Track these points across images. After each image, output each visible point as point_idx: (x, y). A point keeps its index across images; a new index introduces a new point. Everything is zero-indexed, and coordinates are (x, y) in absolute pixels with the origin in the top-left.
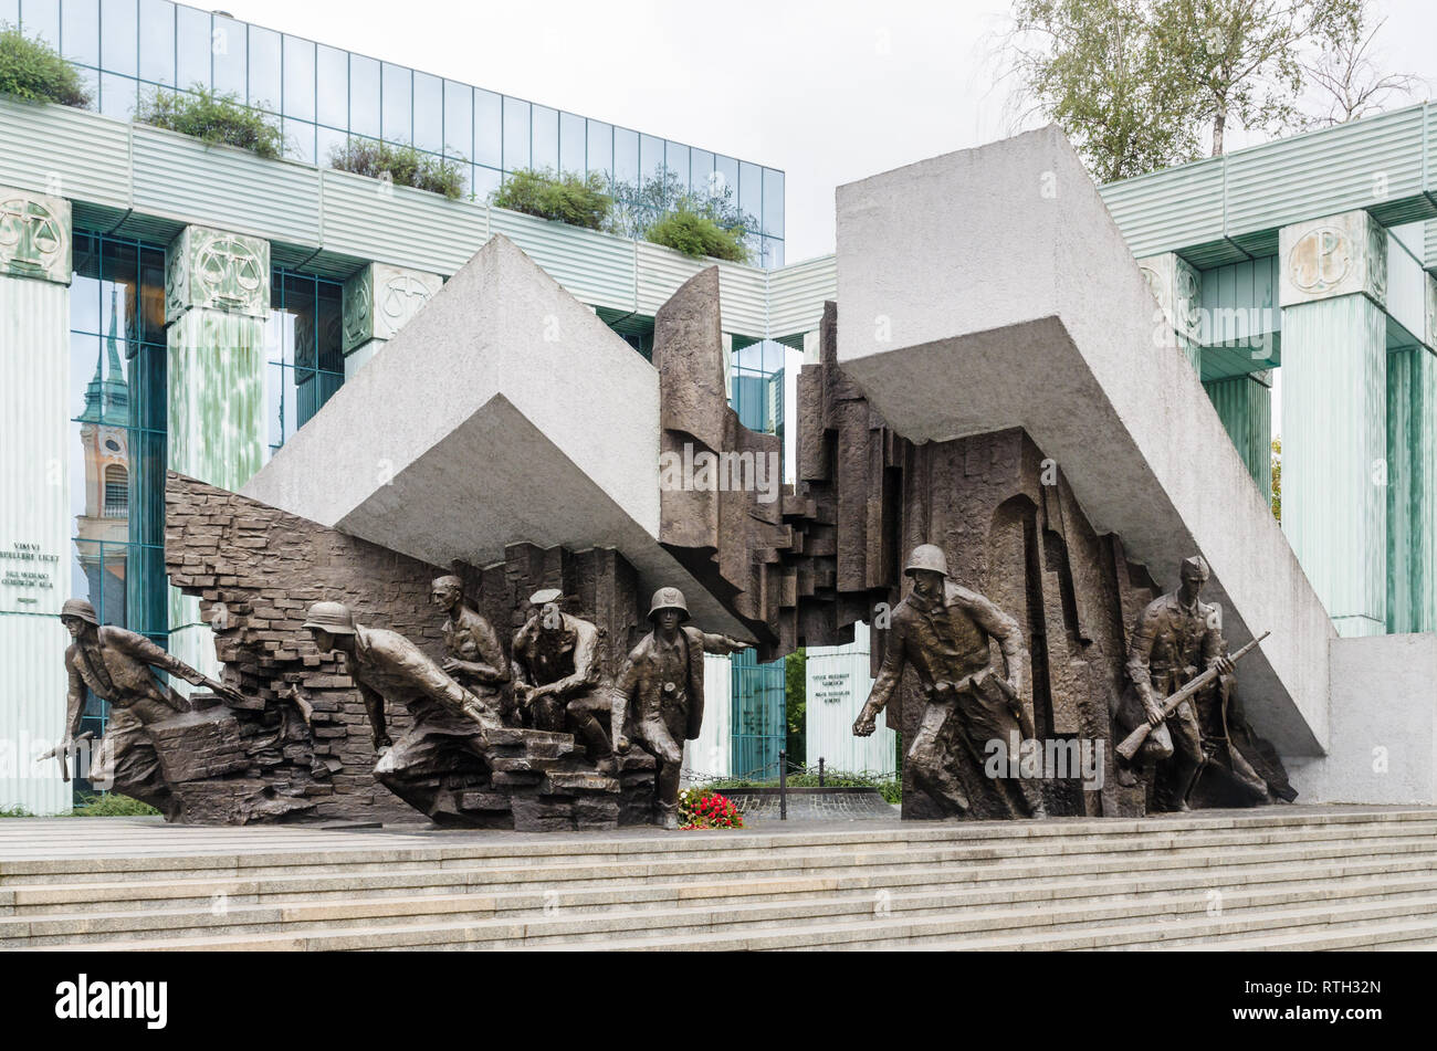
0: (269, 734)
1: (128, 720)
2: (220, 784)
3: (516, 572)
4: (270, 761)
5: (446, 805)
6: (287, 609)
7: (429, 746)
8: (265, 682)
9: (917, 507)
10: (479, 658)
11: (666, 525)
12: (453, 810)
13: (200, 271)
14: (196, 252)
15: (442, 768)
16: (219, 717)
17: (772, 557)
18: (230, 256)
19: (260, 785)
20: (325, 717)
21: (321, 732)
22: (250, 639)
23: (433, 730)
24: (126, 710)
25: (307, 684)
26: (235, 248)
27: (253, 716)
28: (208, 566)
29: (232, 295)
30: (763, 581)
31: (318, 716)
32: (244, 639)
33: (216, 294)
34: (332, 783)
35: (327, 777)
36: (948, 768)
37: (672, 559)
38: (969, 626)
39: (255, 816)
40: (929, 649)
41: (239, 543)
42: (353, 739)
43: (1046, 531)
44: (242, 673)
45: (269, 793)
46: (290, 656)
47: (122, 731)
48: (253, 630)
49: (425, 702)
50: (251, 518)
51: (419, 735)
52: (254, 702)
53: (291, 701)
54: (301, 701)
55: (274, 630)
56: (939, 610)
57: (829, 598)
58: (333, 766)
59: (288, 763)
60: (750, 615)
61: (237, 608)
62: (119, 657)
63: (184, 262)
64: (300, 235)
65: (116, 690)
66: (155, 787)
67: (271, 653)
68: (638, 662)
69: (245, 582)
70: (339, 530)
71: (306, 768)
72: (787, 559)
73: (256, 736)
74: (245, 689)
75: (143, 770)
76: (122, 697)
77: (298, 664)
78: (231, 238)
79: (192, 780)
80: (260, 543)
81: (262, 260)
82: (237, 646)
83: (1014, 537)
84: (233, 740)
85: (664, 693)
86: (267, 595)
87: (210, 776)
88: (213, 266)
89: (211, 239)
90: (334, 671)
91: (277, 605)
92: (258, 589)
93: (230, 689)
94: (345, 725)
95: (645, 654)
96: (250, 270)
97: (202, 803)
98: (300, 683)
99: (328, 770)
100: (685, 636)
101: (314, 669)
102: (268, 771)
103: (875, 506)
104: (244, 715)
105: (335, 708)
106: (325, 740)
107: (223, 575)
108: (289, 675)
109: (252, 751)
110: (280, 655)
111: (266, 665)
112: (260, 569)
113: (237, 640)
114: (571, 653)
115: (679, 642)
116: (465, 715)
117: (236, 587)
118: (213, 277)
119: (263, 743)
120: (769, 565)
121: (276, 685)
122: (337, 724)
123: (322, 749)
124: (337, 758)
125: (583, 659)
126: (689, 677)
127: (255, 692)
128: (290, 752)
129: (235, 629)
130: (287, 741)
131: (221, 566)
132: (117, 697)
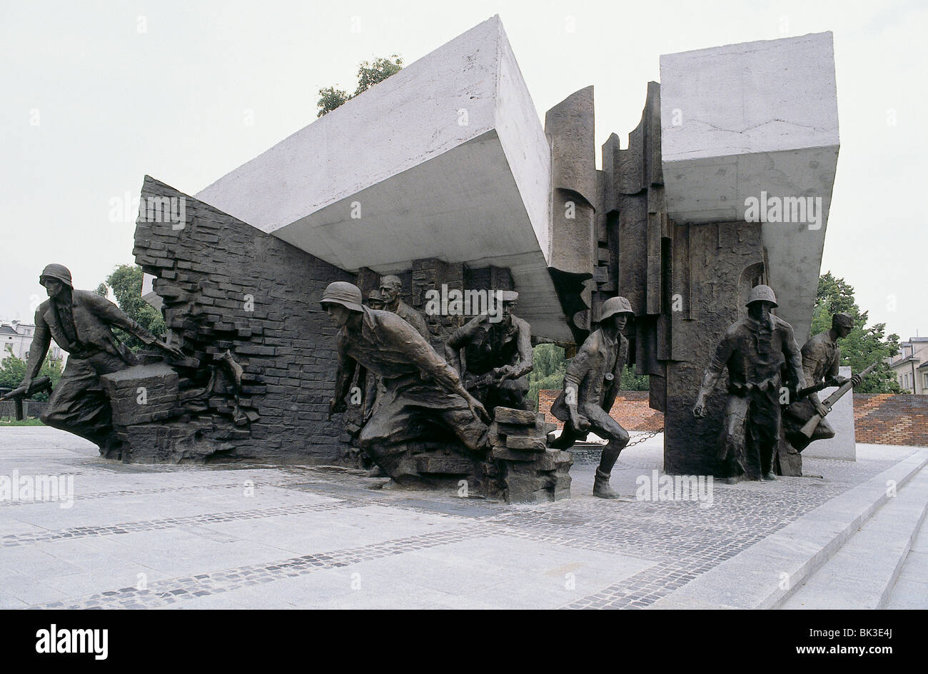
0: (200, 387)
1: (84, 369)
2: (161, 428)
3: (423, 279)
4: (199, 409)
5: (407, 468)
6: (229, 291)
7: (405, 416)
8: (202, 346)
11: (555, 255)
15: (412, 436)
16: (163, 372)
19: (191, 429)
20: (252, 377)
21: (247, 389)
22: (196, 311)
23: (413, 403)
24: (83, 361)
25: (238, 350)
27: (190, 372)
28: (169, 251)
31: (246, 377)
32: (191, 311)
34: (250, 429)
35: (248, 424)
37: (549, 280)
39: (187, 455)
40: (749, 358)
41: (196, 237)
42: (270, 396)
44: (186, 338)
45: (199, 436)
46: (227, 328)
47: (77, 378)
48: (199, 305)
50: (210, 220)
51: (398, 406)
52: (189, 361)
53: (225, 363)
54: (233, 363)
55: (216, 306)
56: (764, 332)
58: (253, 416)
59: (211, 411)
61: (189, 286)
62: (86, 316)
65: (79, 343)
67: (211, 324)
68: (592, 355)
69: (197, 267)
70: (275, 237)
71: (230, 417)
74: (186, 350)
75: (89, 412)
76: (83, 350)
77: (233, 335)
79: (138, 424)
80: (214, 239)
82: (184, 316)
84: (173, 391)
86: (212, 279)
90: (261, 341)
91: (221, 287)
92: (207, 274)
93: (175, 350)
94: (265, 384)
95: (597, 349)
97: (145, 443)
98: (232, 349)
99: (248, 419)
101: (245, 339)
102: (194, 417)
104: (182, 372)
105: (259, 370)
106: (249, 396)
107: (181, 260)
108: (224, 342)
110: (219, 326)
111: (206, 332)
112: (211, 259)
113: (185, 310)
117: (190, 270)
121: (210, 350)
122: (259, 384)
123: (245, 402)
124: (256, 410)
127: (193, 354)
128: (217, 402)
129: (184, 303)
130: (213, 394)
131: (179, 252)
132: (78, 348)
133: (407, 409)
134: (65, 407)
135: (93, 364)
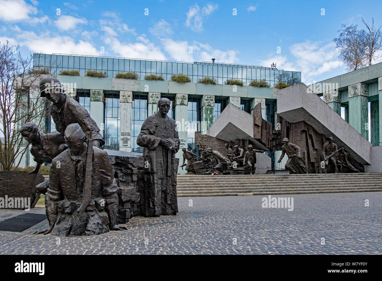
0: (207, 164)
2: (201, 170)
4: (207, 167)
5: (224, 172)
7: (222, 165)
8: (207, 157)
9: (291, 131)
10: (230, 154)
11: (254, 136)
12: (225, 172)
13: (205, 101)
14: (204, 99)
15: (224, 167)
16: (201, 161)
17: (271, 139)
18: (209, 99)
19: (206, 170)
20: (214, 161)
21: (213, 163)
22: (205, 152)
23: (222, 163)
26: (210, 97)
27: (206, 161)
29: (209, 104)
30: (270, 142)
31: (213, 161)
33: (207, 104)
36: (292, 167)
37: (256, 140)
38: (292, 148)
39: (205, 174)
40: (287, 151)
41: (203, 140)
43: (309, 134)
44: (204, 156)
45: (207, 171)
47: (189, 164)
48: (205, 151)
49: (221, 159)
50: (205, 137)
51: (221, 163)
53: (210, 159)
54: (211, 159)
56: (288, 146)
57: (280, 144)
60: (268, 147)
61: (203, 148)
62: (189, 154)
63: (203, 100)
64: (219, 94)
66: (193, 170)
68: (247, 154)
69: (204, 145)
70: (216, 138)
71: (212, 168)
72: (273, 139)
73: (206, 164)
74: (204, 158)
75: (192, 168)
78: (209, 96)
79: (197, 170)
80: (206, 140)
81: (213, 98)
83: (304, 135)
84: (202, 164)
85: (250, 158)
87: (199, 169)
88: (207, 100)
89: (207, 97)
93: (202, 158)
95: (247, 153)
96: (212, 100)
97: (198, 172)
98: (211, 157)
100: (253, 150)
102: (207, 168)
103: (285, 132)
104: (204, 161)
106: (214, 164)
108: (210, 156)
109: (205, 166)
112: (206, 143)
113: (203, 152)
114: (240, 153)
115: (252, 151)
116: (225, 161)
117: (203, 145)
118: (207, 102)
119: (207, 165)
120: (271, 140)
121: (208, 157)
123: (214, 165)
125: (241, 154)
126: (254, 156)
127: (206, 158)
128: (210, 166)
129: (203, 151)
130: (210, 164)
131: (201, 143)
132: (189, 159)
133: (222, 164)
134: (188, 168)
135: (191, 161)
